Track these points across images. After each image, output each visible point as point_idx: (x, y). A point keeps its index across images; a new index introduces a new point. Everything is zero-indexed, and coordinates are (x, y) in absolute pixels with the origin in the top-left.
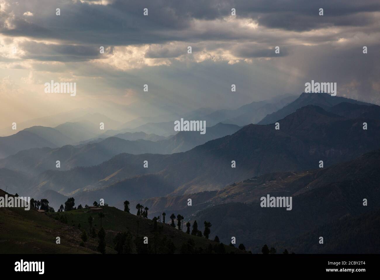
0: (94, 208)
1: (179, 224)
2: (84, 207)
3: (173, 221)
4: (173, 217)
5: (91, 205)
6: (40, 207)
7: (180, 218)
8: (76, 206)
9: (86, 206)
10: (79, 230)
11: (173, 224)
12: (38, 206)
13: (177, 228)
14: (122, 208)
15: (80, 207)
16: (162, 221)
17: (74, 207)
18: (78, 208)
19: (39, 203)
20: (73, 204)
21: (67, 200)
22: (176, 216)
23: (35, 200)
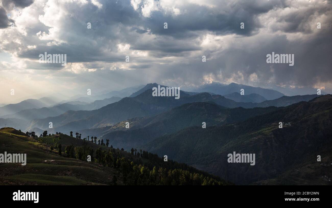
1: (95, 141)
2: (51, 135)
3: (92, 140)
4: (92, 138)
5: (55, 134)
6: (31, 135)
7: (96, 138)
8: (48, 134)
9: (53, 134)
11: (92, 141)
12: (30, 135)
13: (94, 142)
14: (69, 135)
15: (50, 135)
16: (87, 140)
17: (47, 135)
18: (49, 135)
19: (30, 134)
20: (47, 134)
21: (44, 132)
22: (94, 137)
23: (28, 132)
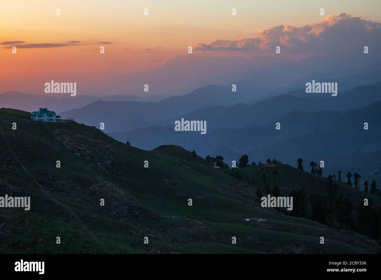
0: (267, 166)
1: (356, 183)
2: (257, 164)
3: (349, 180)
4: (349, 175)
5: (264, 162)
6: (215, 164)
7: (357, 176)
8: (250, 163)
9: (260, 163)
10: (253, 186)
11: (349, 183)
12: (213, 162)
13: (354, 186)
14: (295, 165)
15: (254, 164)
16: (337, 179)
17: (248, 164)
18: (252, 165)
19: (214, 160)
20: (247, 161)
21: (241, 157)
22: (353, 174)
23: (210, 156)
